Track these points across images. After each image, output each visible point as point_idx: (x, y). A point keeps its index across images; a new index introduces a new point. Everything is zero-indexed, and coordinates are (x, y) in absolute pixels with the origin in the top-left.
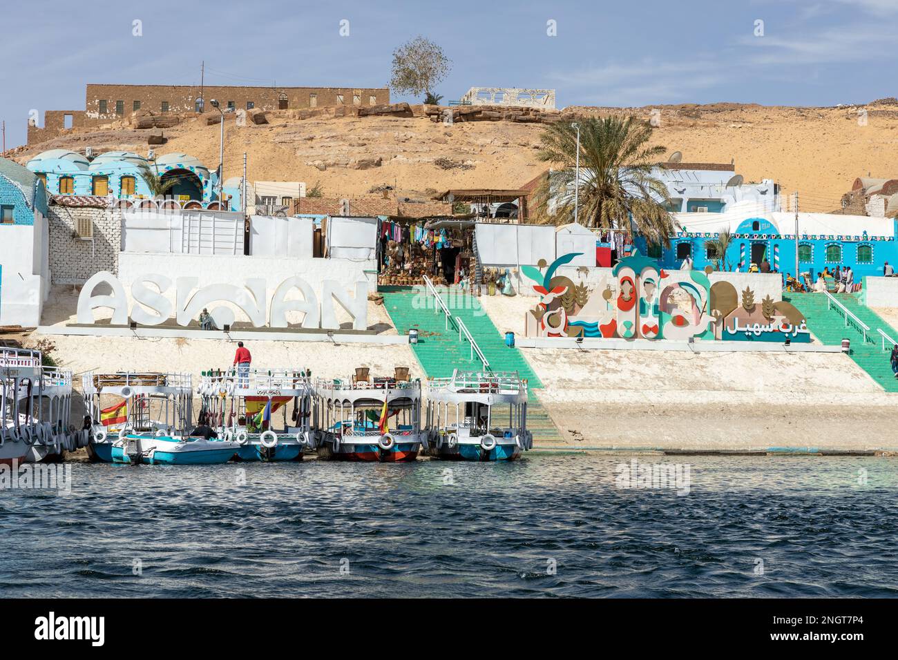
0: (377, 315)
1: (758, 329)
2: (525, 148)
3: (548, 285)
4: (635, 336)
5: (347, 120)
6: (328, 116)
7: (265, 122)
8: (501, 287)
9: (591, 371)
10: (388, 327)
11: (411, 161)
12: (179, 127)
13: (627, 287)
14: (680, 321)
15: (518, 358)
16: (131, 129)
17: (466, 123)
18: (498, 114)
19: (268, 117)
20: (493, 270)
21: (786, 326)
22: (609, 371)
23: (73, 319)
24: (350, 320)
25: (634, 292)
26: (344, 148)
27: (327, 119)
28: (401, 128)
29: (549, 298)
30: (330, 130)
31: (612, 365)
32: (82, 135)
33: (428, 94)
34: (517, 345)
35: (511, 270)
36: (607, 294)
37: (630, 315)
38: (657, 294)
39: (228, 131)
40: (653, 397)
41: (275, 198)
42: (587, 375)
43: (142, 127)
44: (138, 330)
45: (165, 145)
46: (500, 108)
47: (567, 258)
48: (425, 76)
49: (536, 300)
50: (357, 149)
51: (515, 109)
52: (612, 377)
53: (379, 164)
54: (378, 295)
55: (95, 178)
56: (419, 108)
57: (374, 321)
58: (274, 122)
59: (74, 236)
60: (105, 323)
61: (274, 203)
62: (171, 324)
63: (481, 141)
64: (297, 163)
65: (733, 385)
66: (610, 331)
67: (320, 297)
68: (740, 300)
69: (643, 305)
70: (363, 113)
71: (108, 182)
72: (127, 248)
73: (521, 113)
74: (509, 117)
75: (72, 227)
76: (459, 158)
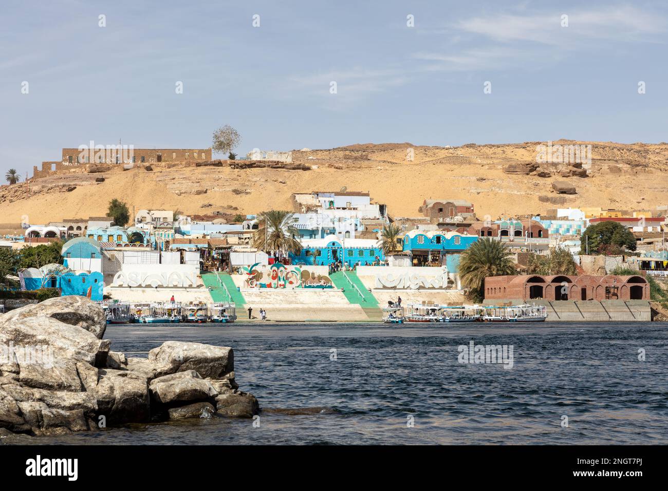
0: (200, 282)
1: (315, 285)
2: (276, 183)
3: (251, 273)
4: (277, 287)
5: (191, 168)
6: (181, 166)
7: (151, 170)
8: (238, 272)
9: (261, 298)
10: (203, 285)
11: (221, 190)
12: (109, 172)
13: (275, 273)
14: (291, 283)
15: (240, 294)
16: (86, 173)
17: (248, 169)
18: (263, 165)
19: (152, 167)
20: (236, 267)
21: (325, 283)
22: (267, 298)
23: (112, 285)
24: (191, 284)
25: (277, 274)
26: (189, 184)
27: (181, 168)
28: (217, 173)
29: (251, 276)
30: (183, 174)
31: (268, 296)
32: (62, 175)
33: (231, 153)
34: (241, 291)
35: (241, 266)
36: (269, 275)
37: (276, 281)
38: (284, 274)
39: (134, 175)
40: (277, 306)
41: (160, 218)
42: (260, 300)
43: (91, 172)
44: (132, 288)
45: (104, 182)
46: (264, 162)
47: (256, 264)
48: (229, 145)
49: (247, 277)
50: (196, 185)
51: (272, 162)
52: (267, 300)
53: (206, 192)
54: (200, 275)
55: (109, 236)
56: (226, 162)
57: (199, 284)
58: (156, 170)
59: (109, 259)
60: (121, 286)
61: (160, 220)
62: (140, 286)
63: (255, 179)
64: (167, 192)
65: (304, 302)
66: (269, 286)
67: (183, 277)
68: (311, 275)
69: (279, 278)
70: (198, 165)
71: (113, 237)
72: (125, 262)
73: (275, 164)
74: (269, 166)
75: (109, 257)
76: (244, 189)
